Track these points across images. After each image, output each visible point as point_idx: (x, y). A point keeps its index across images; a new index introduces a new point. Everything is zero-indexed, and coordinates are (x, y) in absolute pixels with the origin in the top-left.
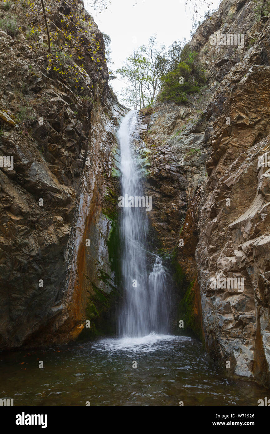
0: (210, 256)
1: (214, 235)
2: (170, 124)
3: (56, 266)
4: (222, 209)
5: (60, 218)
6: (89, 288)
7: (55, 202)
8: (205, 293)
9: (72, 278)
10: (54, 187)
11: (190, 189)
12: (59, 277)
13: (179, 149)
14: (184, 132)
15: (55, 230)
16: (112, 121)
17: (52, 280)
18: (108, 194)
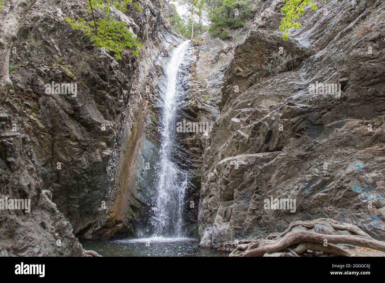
2: (213, 59)
3: (101, 177)
5: (104, 144)
6: (129, 197)
9: (115, 188)
10: (100, 122)
12: (104, 185)
15: (100, 152)
16: (162, 54)
18: (152, 123)
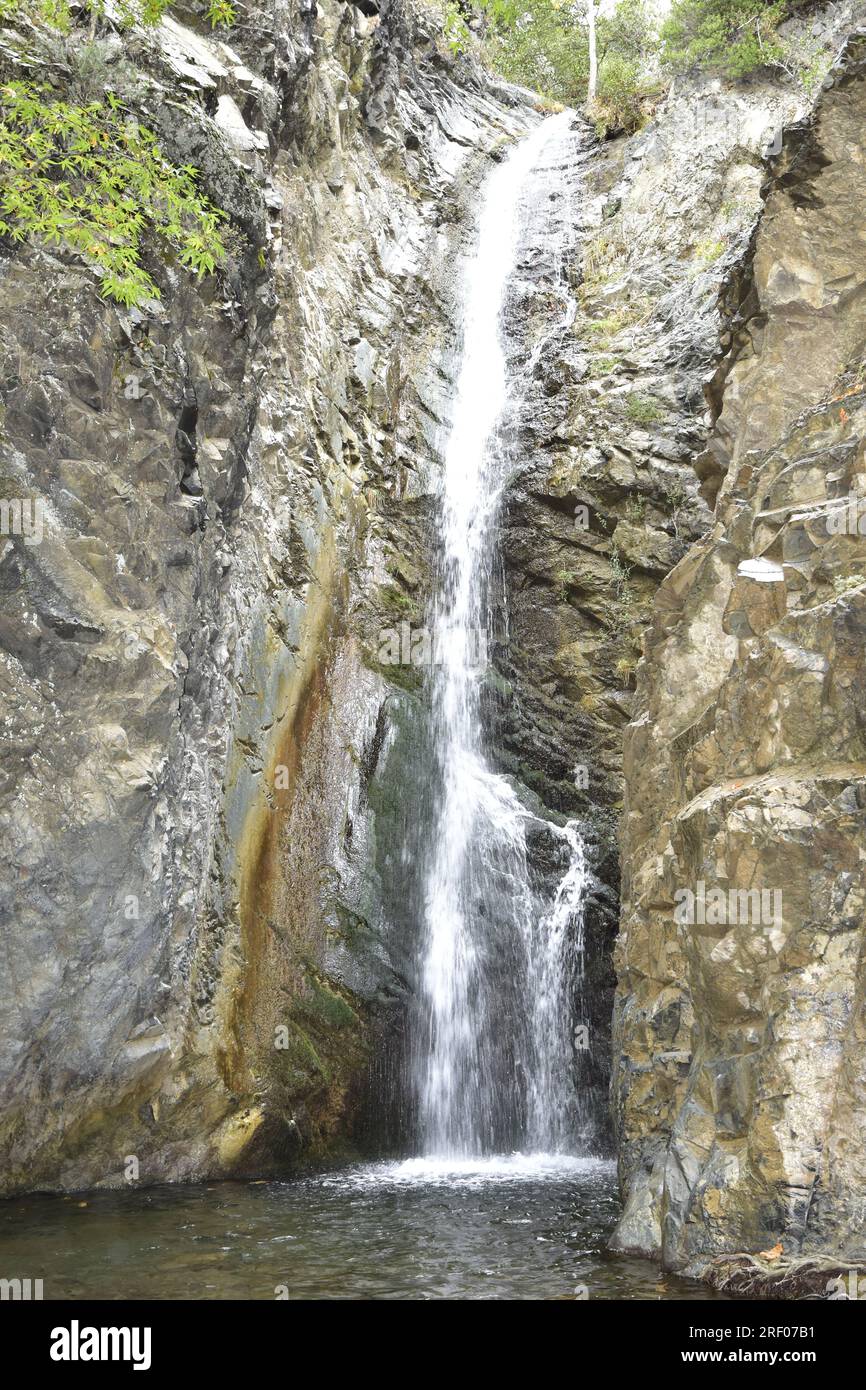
2: (691, 202)
6: (288, 975)
7: (93, 674)
10: (86, 624)
12: (137, 934)
13: (692, 348)
15: (101, 777)
16: (428, 207)
18: (391, 581)
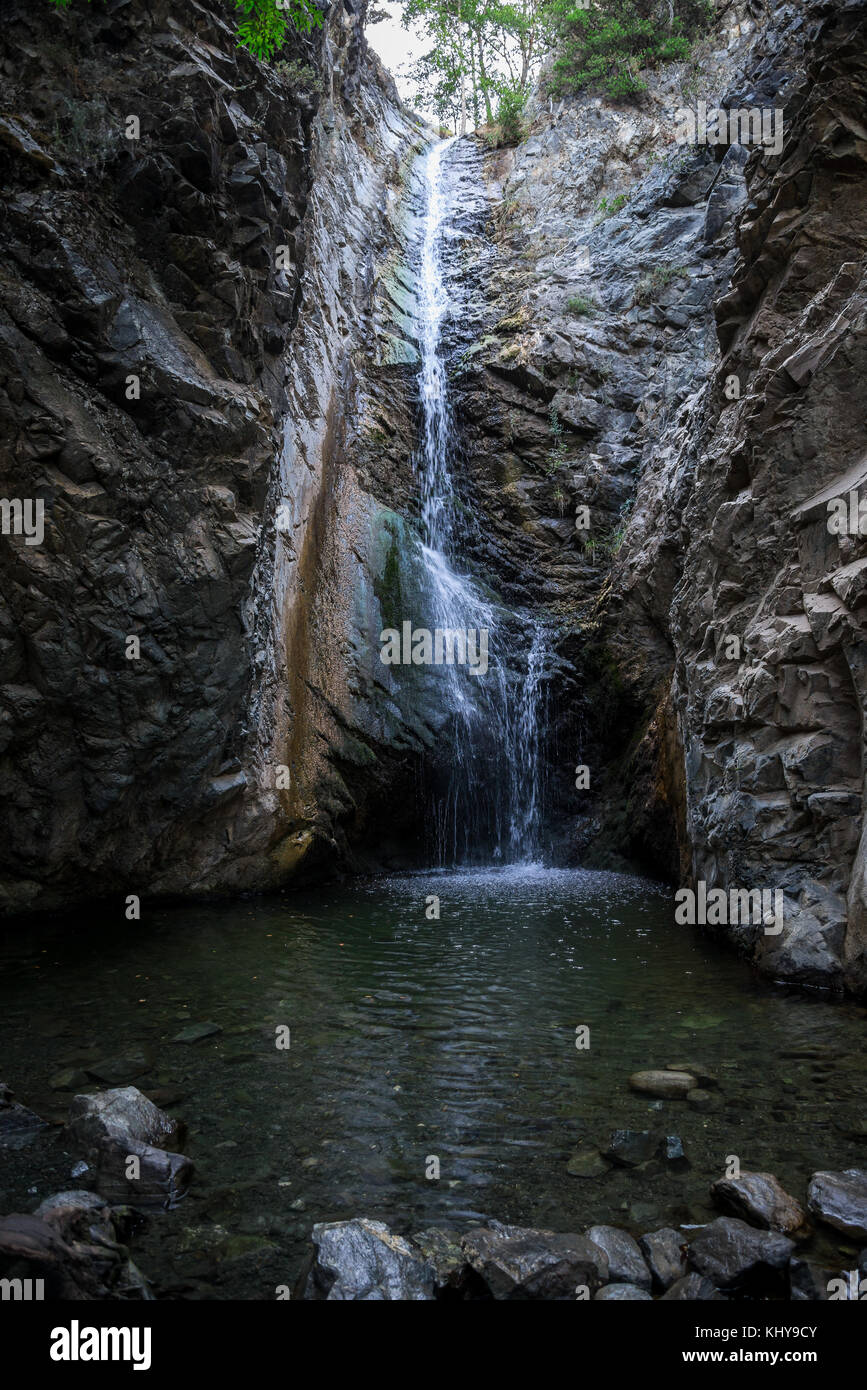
0: (722, 615)
1: (738, 547)
2: (583, 179)
3: (219, 650)
4: (770, 461)
5: (223, 493)
6: (324, 725)
7: (206, 437)
8: (699, 732)
9: (269, 691)
10: (200, 386)
11: (652, 405)
12: (231, 684)
13: (615, 265)
14: (636, 203)
15: (211, 534)
17: (207, 696)
18: (375, 425)
